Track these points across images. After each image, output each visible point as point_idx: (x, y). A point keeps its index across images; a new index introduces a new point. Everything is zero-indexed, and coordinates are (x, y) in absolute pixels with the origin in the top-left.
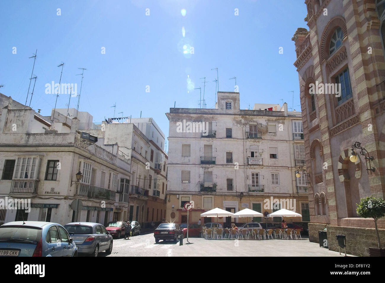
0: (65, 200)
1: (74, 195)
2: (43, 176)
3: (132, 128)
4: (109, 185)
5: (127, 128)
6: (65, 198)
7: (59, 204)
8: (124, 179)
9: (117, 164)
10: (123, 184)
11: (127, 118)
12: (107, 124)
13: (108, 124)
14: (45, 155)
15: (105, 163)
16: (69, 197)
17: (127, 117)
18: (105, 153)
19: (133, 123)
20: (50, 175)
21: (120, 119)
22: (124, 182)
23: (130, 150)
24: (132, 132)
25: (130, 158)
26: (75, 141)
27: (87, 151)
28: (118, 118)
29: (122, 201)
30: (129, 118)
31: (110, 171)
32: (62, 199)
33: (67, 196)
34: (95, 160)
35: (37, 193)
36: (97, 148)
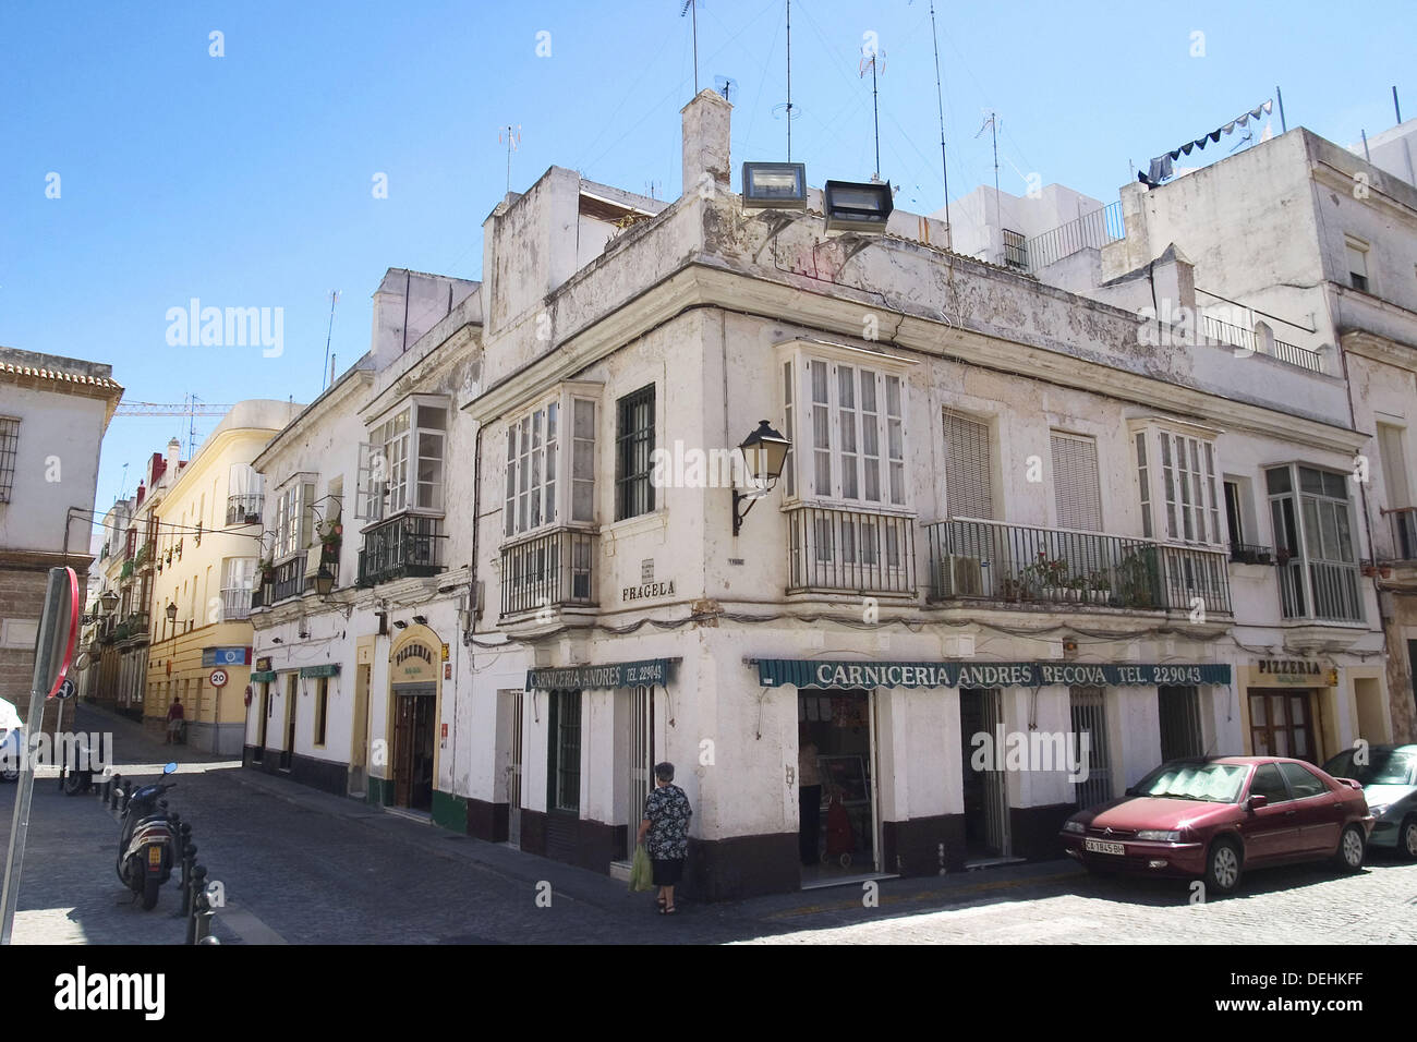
0: (699, 628)
1: (787, 592)
2: (607, 497)
3: (1301, 154)
4: (1146, 509)
5: (1269, 168)
6: (698, 618)
7: (679, 660)
8: (1287, 468)
9: (1194, 374)
10: (1288, 503)
11: (1257, 116)
12: (1150, 193)
13: (1156, 191)
14: (607, 377)
15: (1064, 370)
16: (729, 608)
17: (1255, 109)
18: (1059, 308)
19: (1297, 130)
20: (641, 482)
21: (1215, 136)
22: (1288, 488)
23: (1319, 289)
24: (1307, 182)
25: (1327, 336)
26: (708, 233)
27: (850, 295)
28: (1200, 138)
29: (1302, 612)
30: (1269, 113)
31: (1137, 424)
32: (682, 623)
33: (706, 601)
34: (948, 352)
35: (598, 605)
36: (958, 276)
